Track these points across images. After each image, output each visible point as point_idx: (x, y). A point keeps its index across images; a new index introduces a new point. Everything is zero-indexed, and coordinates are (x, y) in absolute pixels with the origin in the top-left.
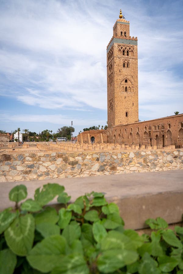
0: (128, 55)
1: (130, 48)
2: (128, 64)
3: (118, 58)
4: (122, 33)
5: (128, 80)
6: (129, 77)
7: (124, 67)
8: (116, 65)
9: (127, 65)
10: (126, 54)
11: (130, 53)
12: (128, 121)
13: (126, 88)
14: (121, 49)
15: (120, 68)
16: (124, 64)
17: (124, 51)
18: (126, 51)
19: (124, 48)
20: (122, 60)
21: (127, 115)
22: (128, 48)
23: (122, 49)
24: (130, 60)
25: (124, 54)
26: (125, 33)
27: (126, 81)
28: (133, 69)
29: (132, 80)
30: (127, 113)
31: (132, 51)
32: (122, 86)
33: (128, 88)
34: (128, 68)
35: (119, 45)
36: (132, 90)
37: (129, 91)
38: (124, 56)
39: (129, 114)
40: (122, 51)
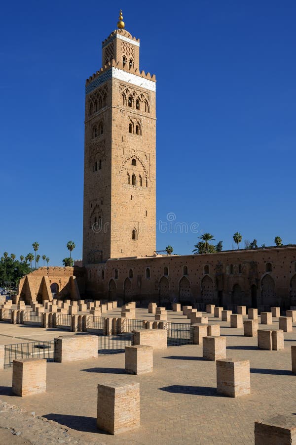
0: (138, 108)
1: (142, 95)
2: (137, 127)
3: (119, 111)
4: (124, 59)
5: (137, 160)
6: (140, 155)
7: (130, 131)
8: (115, 125)
9: (135, 128)
10: (134, 104)
11: (142, 105)
12: (135, 249)
13: (134, 176)
14: (125, 92)
15: (122, 133)
16: (130, 125)
17: (130, 99)
18: (135, 99)
19: (131, 91)
20: (127, 116)
21: (134, 238)
22: (139, 94)
23: (127, 92)
24: (143, 119)
25: (130, 105)
26: (131, 61)
27: (134, 163)
28: (148, 140)
29: (145, 163)
30: (134, 232)
31: (146, 103)
32: (125, 172)
33: (138, 179)
34: (138, 136)
35: (122, 84)
36: (144, 183)
37: (138, 183)
38: (131, 109)
39: (139, 235)
40: (127, 98)
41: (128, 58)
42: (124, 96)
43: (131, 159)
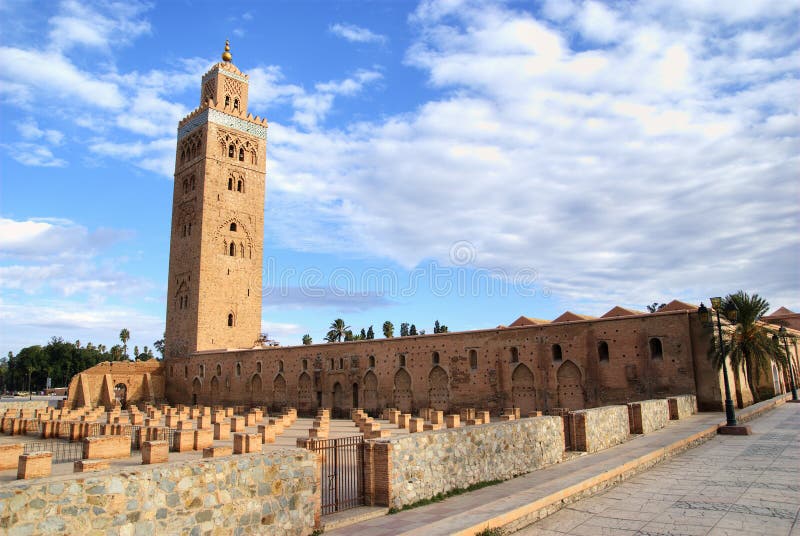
0: (241, 159)
1: (247, 143)
2: (240, 182)
3: (215, 163)
4: (227, 98)
5: (237, 224)
6: (241, 218)
7: (230, 188)
8: (209, 180)
9: (237, 183)
10: (237, 154)
11: (247, 156)
13: (232, 245)
14: (224, 139)
15: (219, 190)
16: (230, 180)
17: (231, 148)
18: (238, 147)
19: (233, 138)
20: (226, 169)
21: (230, 323)
22: (244, 142)
23: (227, 140)
24: (248, 172)
25: (231, 155)
26: (236, 101)
27: (233, 227)
29: (249, 227)
30: (230, 316)
31: (253, 152)
32: (221, 240)
33: (238, 248)
34: (240, 194)
35: (221, 130)
36: (247, 254)
37: (239, 254)
38: (231, 160)
39: (237, 320)
40: (228, 147)
41: (233, 97)
42: (223, 143)
43: (230, 223)
